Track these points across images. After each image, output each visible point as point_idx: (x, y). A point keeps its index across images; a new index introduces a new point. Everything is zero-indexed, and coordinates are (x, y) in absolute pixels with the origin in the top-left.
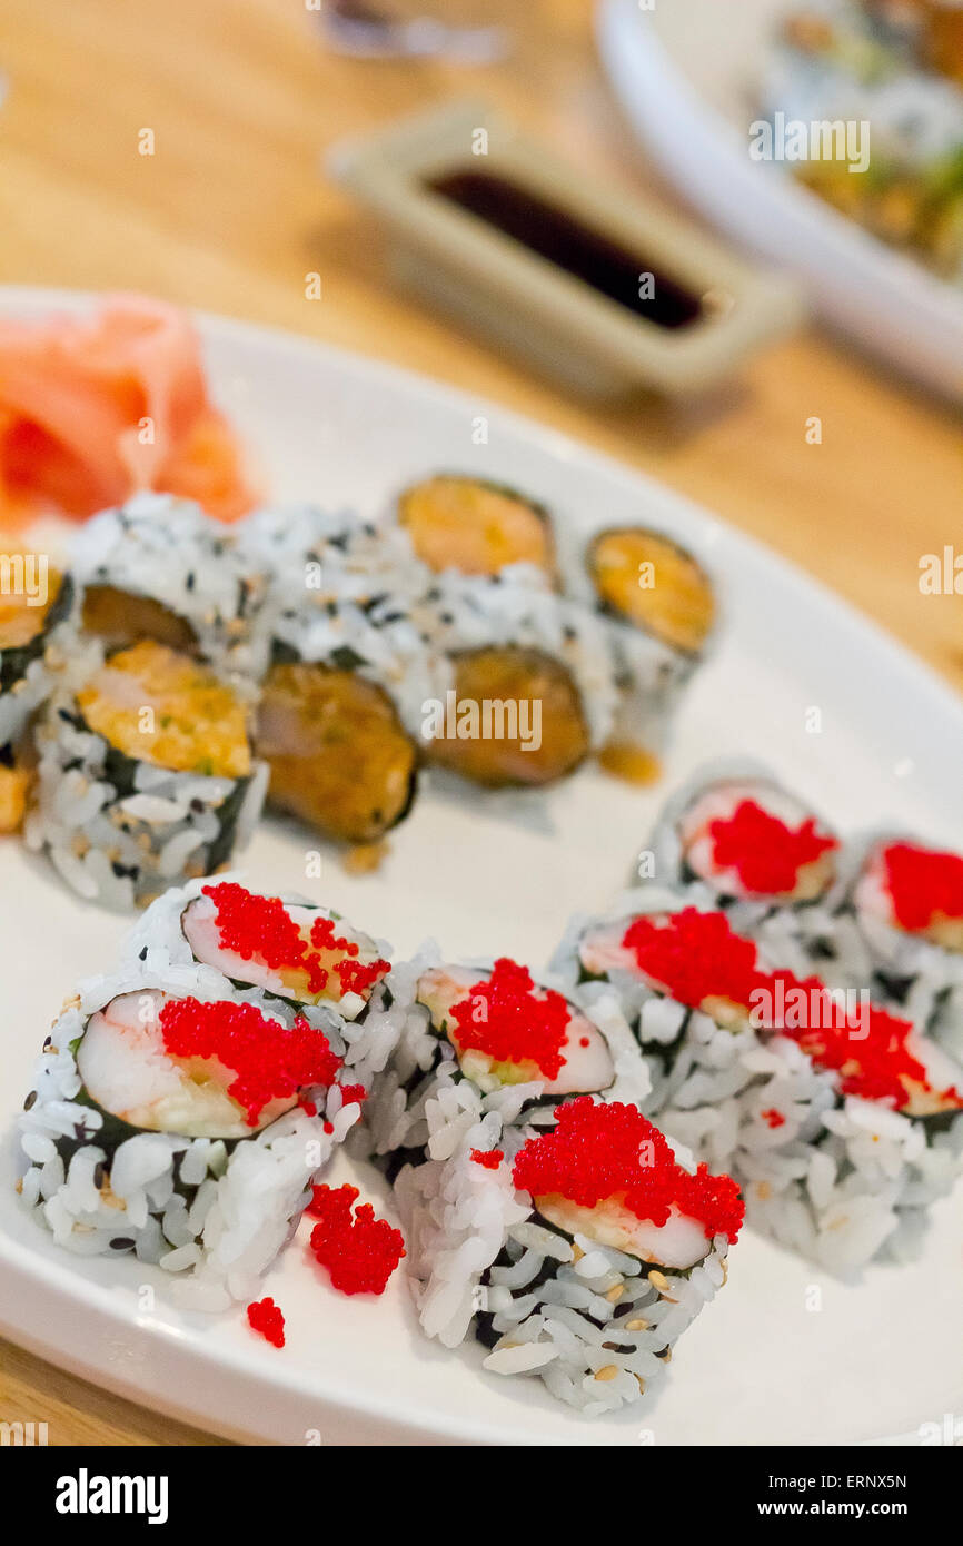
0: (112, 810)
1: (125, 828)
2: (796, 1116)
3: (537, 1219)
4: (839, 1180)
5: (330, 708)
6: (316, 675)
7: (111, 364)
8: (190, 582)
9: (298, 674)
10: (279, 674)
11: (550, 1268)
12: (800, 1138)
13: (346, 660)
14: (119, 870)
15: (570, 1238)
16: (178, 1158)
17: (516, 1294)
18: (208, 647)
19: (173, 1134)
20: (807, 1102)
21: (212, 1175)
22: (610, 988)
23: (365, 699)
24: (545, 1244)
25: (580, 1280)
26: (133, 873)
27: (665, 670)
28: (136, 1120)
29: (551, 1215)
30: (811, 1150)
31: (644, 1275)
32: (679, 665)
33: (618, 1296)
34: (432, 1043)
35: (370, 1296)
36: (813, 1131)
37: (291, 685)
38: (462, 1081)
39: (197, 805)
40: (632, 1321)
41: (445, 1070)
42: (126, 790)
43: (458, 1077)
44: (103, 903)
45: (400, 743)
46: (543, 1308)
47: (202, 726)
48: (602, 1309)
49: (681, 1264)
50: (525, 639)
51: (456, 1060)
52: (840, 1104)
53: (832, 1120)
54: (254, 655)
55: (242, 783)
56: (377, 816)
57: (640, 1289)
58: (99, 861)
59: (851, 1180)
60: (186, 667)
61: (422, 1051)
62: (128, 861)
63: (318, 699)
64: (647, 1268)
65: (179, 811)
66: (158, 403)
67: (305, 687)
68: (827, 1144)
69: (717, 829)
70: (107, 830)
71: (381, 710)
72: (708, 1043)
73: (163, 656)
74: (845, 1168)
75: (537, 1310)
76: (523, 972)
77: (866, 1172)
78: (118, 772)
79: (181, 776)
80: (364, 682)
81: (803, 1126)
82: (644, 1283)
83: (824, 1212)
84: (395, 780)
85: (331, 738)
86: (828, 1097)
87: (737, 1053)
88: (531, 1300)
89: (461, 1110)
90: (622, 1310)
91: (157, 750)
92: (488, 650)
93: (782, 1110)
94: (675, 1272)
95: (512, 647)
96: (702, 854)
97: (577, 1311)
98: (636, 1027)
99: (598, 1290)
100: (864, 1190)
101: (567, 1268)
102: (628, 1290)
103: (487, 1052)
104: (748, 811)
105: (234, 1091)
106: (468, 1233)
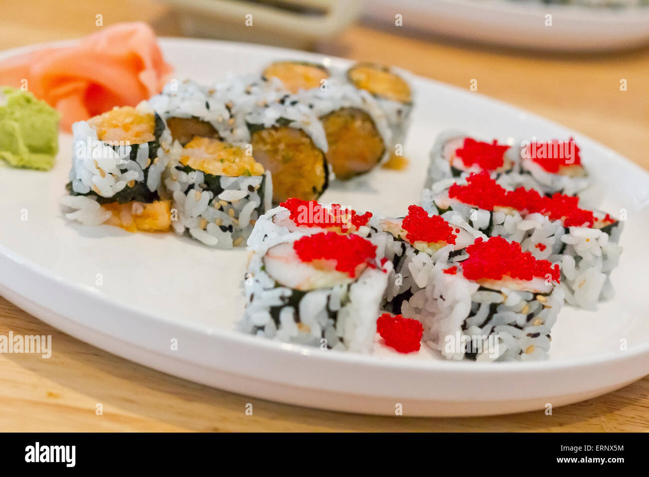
0: (214, 202)
1: (221, 209)
2: (550, 243)
3: (481, 289)
4: (577, 266)
5: (282, 146)
6: (273, 132)
7: (121, 51)
8: (208, 106)
9: (264, 134)
10: (256, 136)
11: (494, 308)
12: (554, 253)
13: (284, 123)
14: (224, 229)
15: (499, 292)
16: (329, 298)
17: (481, 326)
18: (222, 134)
19: (324, 289)
20: (553, 235)
21: (343, 305)
22: (454, 212)
23: (297, 136)
24: (488, 298)
25: (509, 309)
26: (230, 228)
27: (399, 112)
28: (304, 288)
29: (487, 285)
30: (561, 255)
31: (535, 299)
32: (405, 109)
33: (527, 311)
34: (399, 243)
35: (415, 352)
36: (559, 247)
37: (263, 140)
38: (419, 252)
39: (251, 188)
40: (536, 321)
41: (409, 252)
42: (218, 191)
43: (417, 252)
44: (219, 247)
45: (317, 153)
46: (495, 329)
47: (237, 160)
48: (521, 319)
49: (547, 291)
50: (347, 104)
51: (412, 246)
52: (567, 231)
53: (566, 239)
54: (242, 132)
55: (264, 176)
56: (314, 189)
57: (535, 305)
58: (213, 227)
59: (581, 264)
60: (217, 143)
61: (397, 248)
62: (226, 224)
63: (275, 143)
64: (536, 295)
65: (245, 192)
66: (147, 61)
67: (269, 140)
68: (567, 251)
69: (459, 153)
70: (214, 212)
71: (305, 140)
72: (503, 224)
73: (206, 140)
74: (578, 258)
75: (492, 331)
76: (421, 209)
77: (587, 257)
78: (212, 184)
79: (240, 177)
80: (294, 129)
81: (553, 246)
82: (535, 302)
83: (573, 282)
84: (319, 170)
85: (286, 160)
86: (561, 229)
87: (515, 225)
88: (488, 327)
89: (424, 264)
90: (530, 317)
91: (224, 170)
92: (333, 113)
93: (543, 243)
94: (545, 295)
95: (342, 109)
96: (459, 163)
97: (509, 325)
98: (471, 223)
99: (517, 311)
100: (588, 266)
101: (501, 305)
102: (531, 307)
103: (424, 240)
104: (469, 142)
105: (338, 268)
106: (455, 302)
